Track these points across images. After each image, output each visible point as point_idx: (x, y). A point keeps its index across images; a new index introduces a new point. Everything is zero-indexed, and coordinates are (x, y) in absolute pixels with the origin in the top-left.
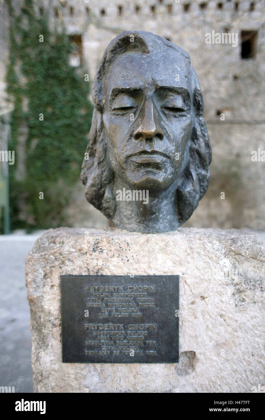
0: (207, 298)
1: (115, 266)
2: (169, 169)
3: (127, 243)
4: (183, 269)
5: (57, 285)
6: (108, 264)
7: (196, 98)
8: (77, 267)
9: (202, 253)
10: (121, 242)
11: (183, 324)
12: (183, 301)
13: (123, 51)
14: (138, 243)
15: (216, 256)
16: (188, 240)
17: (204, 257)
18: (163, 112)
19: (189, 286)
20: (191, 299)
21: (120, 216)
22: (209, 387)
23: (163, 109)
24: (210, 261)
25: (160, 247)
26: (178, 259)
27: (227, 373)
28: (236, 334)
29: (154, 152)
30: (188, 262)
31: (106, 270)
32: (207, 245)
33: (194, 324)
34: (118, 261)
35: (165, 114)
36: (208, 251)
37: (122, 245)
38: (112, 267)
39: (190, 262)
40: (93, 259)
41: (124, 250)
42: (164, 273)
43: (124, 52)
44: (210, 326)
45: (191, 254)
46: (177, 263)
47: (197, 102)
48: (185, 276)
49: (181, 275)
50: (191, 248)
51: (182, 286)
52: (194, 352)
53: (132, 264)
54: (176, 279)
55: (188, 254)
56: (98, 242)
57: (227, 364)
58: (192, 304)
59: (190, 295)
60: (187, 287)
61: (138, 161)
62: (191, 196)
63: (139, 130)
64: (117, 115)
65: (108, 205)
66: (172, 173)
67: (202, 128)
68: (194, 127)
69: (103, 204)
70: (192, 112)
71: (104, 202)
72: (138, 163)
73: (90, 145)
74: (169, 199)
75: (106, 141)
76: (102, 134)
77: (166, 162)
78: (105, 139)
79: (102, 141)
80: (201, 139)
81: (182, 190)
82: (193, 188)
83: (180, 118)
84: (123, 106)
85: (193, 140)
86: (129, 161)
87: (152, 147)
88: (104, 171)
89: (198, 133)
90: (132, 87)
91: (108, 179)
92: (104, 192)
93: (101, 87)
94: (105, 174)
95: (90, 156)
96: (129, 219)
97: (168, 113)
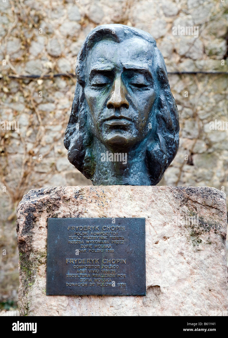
0: (169, 238)
1: (92, 210)
2: (134, 130)
3: (103, 191)
4: (149, 213)
5: (45, 227)
6: (87, 209)
7: (159, 75)
8: (62, 211)
9: (164, 200)
11: (149, 260)
12: (149, 240)
13: (100, 39)
14: (112, 191)
15: (175, 203)
16: (153, 190)
17: (166, 203)
19: (153, 227)
20: (156, 239)
21: (99, 173)
23: (130, 85)
25: (130, 194)
26: (144, 204)
29: (121, 118)
30: (153, 208)
31: (85, 214)
33: (158, 261)
34: (95, 206)
35: (132, 89)
36: (170, 199)
37: (99, 193)
38: (90, 212)
39: (155, 207)
40: (74, 204)
41: (100, 197)
42: (133, 216)
44: (173, 263)
45: (155, 201)
46: (144, 208)
47: (160, 78)
48: (150, 218)
49: (146, 218)
50: (155, 196)
51: (148, 227)
52: (159, 287)
53: (107, 208)
54: (143, 221)
55: (153, 201)
56: (79, 191)
57: (187, 297)
58: (156, 243)
59: (155, 236)
60: (152, 228)
61: (110, 124)
62: (158, 156)
63: (110, 101)
64: (95, 89)
65: (87, 164)
66: (136, 134)
67: (168, 98)
68: (159, 98)
69: (84, 164)
70: (156, 86)
71: (84, 162)
72: (110, 125)
73: (73, 112)
74: (139, 157)
75: (87, 109)
76: (83, 104)
77: (132, 125)
78: (86, 108)
79: (83, 109)
80: (165, 107)
81: (150, 150)
82: (159, 149)
83: (143, 92)
84: (99, 83)
85: (159, 108)
86: (103, 124)
87: (120, 113)
88: (85, 134)
89: (162, 102)
90: (105, 69)
91: (88, 142)
92: (84, 153)
93: (83, 66)
94: (85, 137)
95: (73, 123)
96: (106, 174)
97: (134, 88)
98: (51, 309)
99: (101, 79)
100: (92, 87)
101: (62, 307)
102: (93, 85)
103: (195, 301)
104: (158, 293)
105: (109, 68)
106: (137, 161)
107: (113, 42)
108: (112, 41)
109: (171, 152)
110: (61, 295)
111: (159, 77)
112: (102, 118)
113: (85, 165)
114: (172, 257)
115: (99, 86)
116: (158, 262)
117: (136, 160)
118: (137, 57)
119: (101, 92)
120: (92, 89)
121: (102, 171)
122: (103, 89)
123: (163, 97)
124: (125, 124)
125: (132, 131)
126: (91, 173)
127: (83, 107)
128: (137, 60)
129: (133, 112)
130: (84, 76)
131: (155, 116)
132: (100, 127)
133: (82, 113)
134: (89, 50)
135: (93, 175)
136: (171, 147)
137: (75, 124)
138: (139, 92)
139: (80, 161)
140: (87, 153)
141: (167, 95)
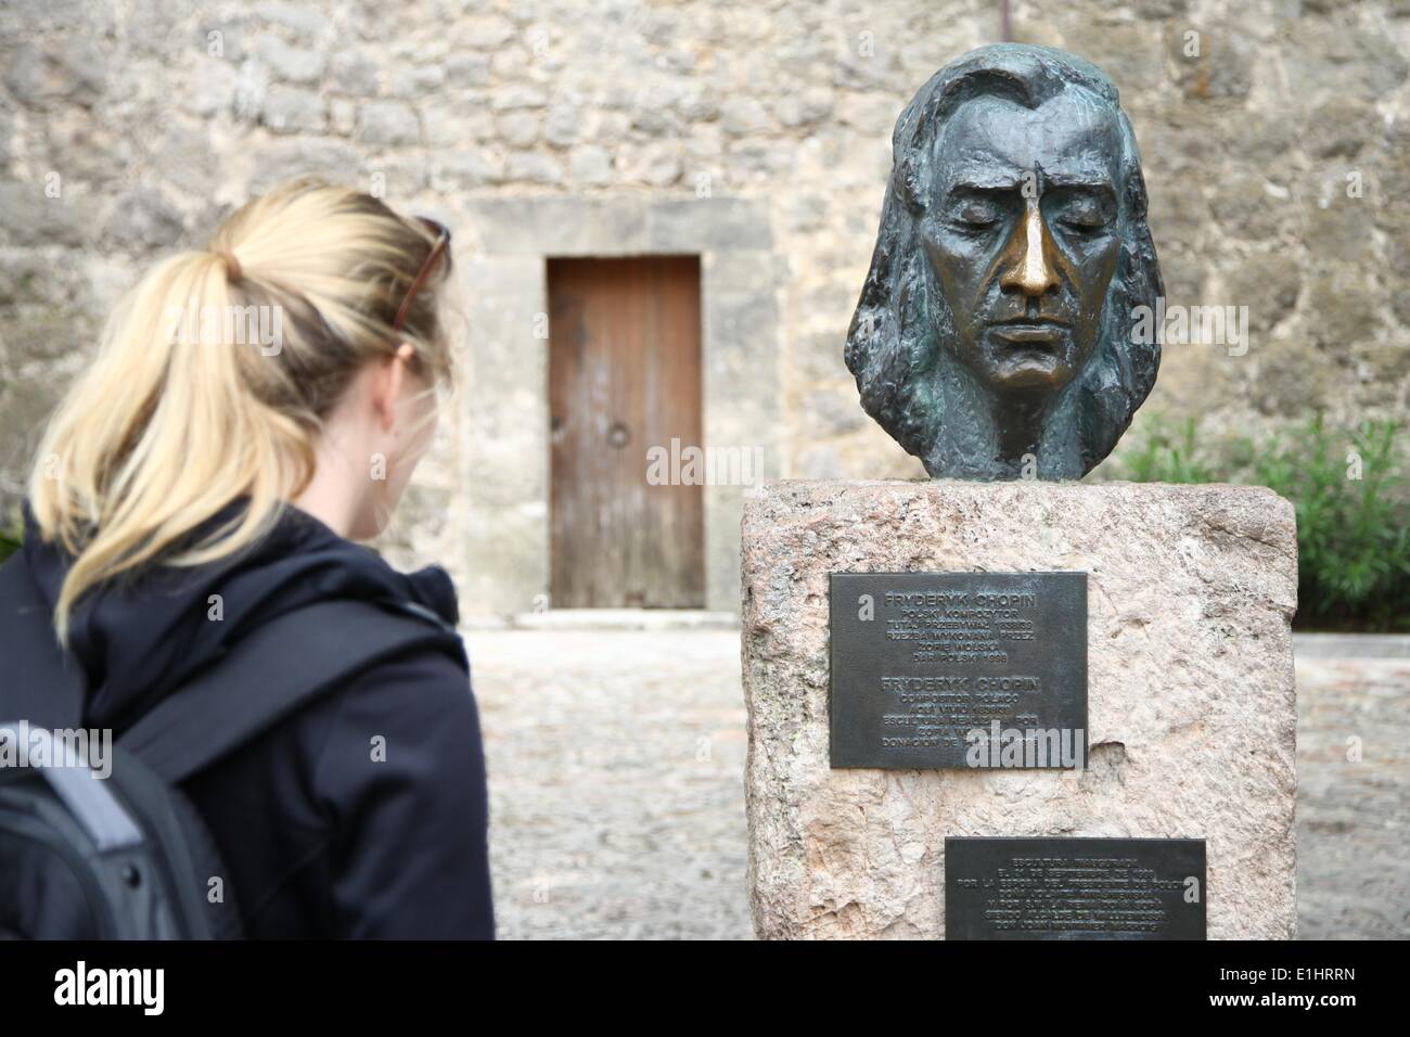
0: (1148, 623)
1: (948, 552)
2: (1068, 350)
3: (975, 502)
4: (1097, 560)
5: (822, 594)
6: (932, 548)
7: (1129, 189)
8: (865, 555)
9: (1139, 524)
10: (962, 501)
11: (1096, 680)
12: (1094, 629)
13: (975, 93)
14: (998, 501)
15: (1167, 532)
16: (1107, 497)
17: (1143, 534)
18: (1060, 232)
19: (1108, 596)
20: (1114, 625)
21: (950, 447)
22: (1155, 822)
23: (1059, 226)
24: (1154, 542)
25: (1046, 510)
26: (1084, 537)
27: (1194, 791)
28: (1214, 704)
29: (1039, 322)
30: (1108, 545)
31: (928, 562)
33: (1120, 681)
34: (955, 541)
35: (1063, 236)
36: (1152, 522)
37: (963, 507)
38: (940, 555)
39: (1112, 543)
40: (899, 537)
41: (968, 517)
42: (1055, 567)
44: (1158, 686)
45: (1113, 527)
46: (1083, 547)
47: (1132, 198)
48: (1098, 573)
49: (1090, 571)
50: (1113, 515)
51: (1094, 597)
52: (1122, 745)
53: (985, 546)
54: (1080, 581)
55: (1107, 528)
56: (910, 500)
57: (1195, 770)
58: (1115, 635)
59: (1111, 617)
60: (1104, 599)
61: (1009, 337)
62: (1114, 402)
63: (1010, 276)
64: (961, 234)
65: (918, 422)
66: (1074, 358)
67: (1144, 247)
68: (1124, 248)
69: (906, 419)
70: (1121, 221)
71: (908, 414)
72: (1010, 341)
73: (875, 277)
75: (924, 278)
76: (912, 261)
77: (1064, 336)
78: (921, 274)
79: (914, 278)
80: (1139, 274)
81: (1092, 388)
82: (1118, 384)
83: (1094, 242)
84: (977, 221)
85: (1121, 277)
86: (987, 333)
87: (1039, 311)
88: (917, 345)
89: (1132, 260)
90: (998, 185)
91: (923, 364)
92: (912, 392)
93: (921, 164)
94: (916, 352)
95: (871, 305)
96: (973, 454)
97: (1070, 233)
98: (845, 801)
99: (982, 212)
100: (951, 227)
101: (872, 797)
102: (956, 223)
103: (1213, 778)
104: (1115, 760)
105: (1007, 184)
107: (1014, 106)
108: (1010, 103)
109: (1142, 387)
110: (868, 768)
111: (1129, 193)
112: (985, 317)
113: (910, 422)
114: (1157, 670)
115: (973, 229)
116: (1120, 684)
118: (1081, 150)
119: (977, 243)
120: (951, 232)
121: (962, 443)
122: (985, 236)
123: (1134, 244)
124: (1051, 337)
125: (1066, 353)
126: (924, 443)
127: (912, 271)
128: (1080, 157)
129: (1070, 300)
130: (923, 191)
131: (1109, 298)
132: (976, 339)
133: (913, 286)
134: (942, 122)
135: (930, 449)
136: (1143, 376)
137: (877, 306)
138: (1082, 245)
139: (898, 412)
140: (919, 393)
141: (1142, 236)
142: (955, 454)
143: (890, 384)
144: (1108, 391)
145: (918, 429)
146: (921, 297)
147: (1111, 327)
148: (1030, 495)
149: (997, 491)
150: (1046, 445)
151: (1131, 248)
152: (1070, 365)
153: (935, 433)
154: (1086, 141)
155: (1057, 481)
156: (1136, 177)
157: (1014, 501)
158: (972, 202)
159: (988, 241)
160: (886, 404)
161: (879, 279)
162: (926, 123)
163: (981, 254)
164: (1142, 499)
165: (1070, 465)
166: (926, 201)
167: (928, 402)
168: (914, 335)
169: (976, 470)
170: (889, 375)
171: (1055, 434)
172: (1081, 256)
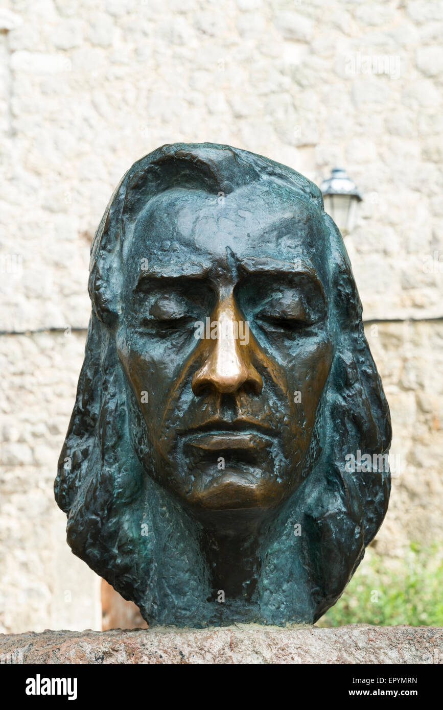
2: (277, 462)
3: (181, 653)
7: (340, 290)
10: (166, 652)
13: (163, 186)
14: (209, 651)
16: (336, 642)
18: (261, 328)
21: (161, 588)
23: (260, 322)
29: (239, 426)
32: (386, 654)
35: (266, 334)
43: (164, 190)
47: (342, 300)
56: (105, 653)
61: (204, 446)
62: (341, 530)
64: (151, 336)
65: (127, 560)
66: (285, 473)
67: (362, 359)
68: (340, 358)
69: (114, 557)
70: (332, 323)
71: (116, 551)
74: (284, 537)
75: (124, 397)
76: (112, 379)
77: (270, 445)
80: (357, 386)
81: (315, 514)
82: (344, 509)
83: (301, 341)
84: (166, 317)
85: (339, 389)
86: (181, 444)
87: (235, 413)
88: (119, 471)
89: (349, 370)
90: (185, 273)
91: (128, 493)
92: (119, 525)
93: (110, 267)
94: (119, 479)
95: (80, 435)
96: (185, 594)
97: (272, 329)
99: (172, 307)
100: (140, 330)
102: (145, 323)
105: (195, 272)
106: (279, 550)
107: (204, 194)
108: (199, 192)
109: (372, 516)
112: (178, 425)
113: (119, 561)
115: (164, 327)
117: (276, 545)
118: (279, 237)
119: (169, 344)
120: (142, 334)
121: (173, 582)
122: (176, 335)
123: (350, 354)
124: (252, 444)
125: (274, 466)
126: (136, 586)
127: (112, 390)
128: (278, 245)
129: (274, 403)
130: (115, 296)
131: (327, 413)
132: (169, 453)
133: (112, 406)
134: (131, 220)
135: (144, 592)
136: (372, 502)
137: (86, 436)
138: (287, 343)
139: (105, 549)
140: (126, 526)
141: (359, 347)
142: (166, 595)
143: (94, 517)
144: (333, 516)
145: (127, 569)
146: (122, 417)
147: (332, 446)
148: (246, 642)
149: (206, 639)
150: (266, 582)
151: (348, 357)
152: (279, 480)
153: (147, 572)
154: (284, 229)
155: (282, 625)
156: (345, 276)
157: (227, 650)
158: (159, 296)
159: (181, 340)
160: (90, 541)
161: (85, 405)
162: (113, 223)
163: (173, 356)
164: (378, 644)
165: (298, 606)
166: (118, 308)
167: (136, 536)
168: (116, 460)
169: (188, 613)
170: (92, 508)
171: (276, 567)
172: (287, 356)
